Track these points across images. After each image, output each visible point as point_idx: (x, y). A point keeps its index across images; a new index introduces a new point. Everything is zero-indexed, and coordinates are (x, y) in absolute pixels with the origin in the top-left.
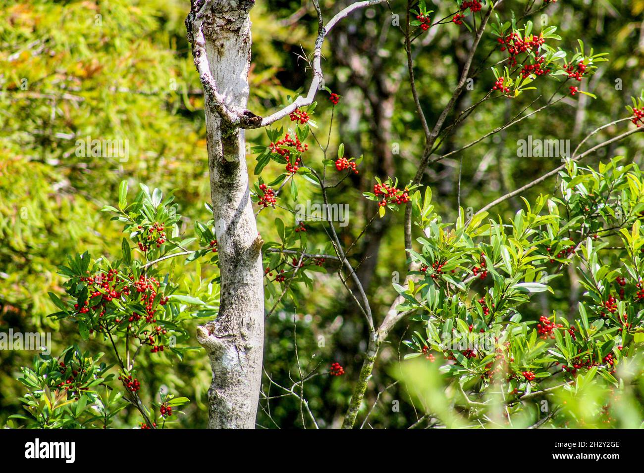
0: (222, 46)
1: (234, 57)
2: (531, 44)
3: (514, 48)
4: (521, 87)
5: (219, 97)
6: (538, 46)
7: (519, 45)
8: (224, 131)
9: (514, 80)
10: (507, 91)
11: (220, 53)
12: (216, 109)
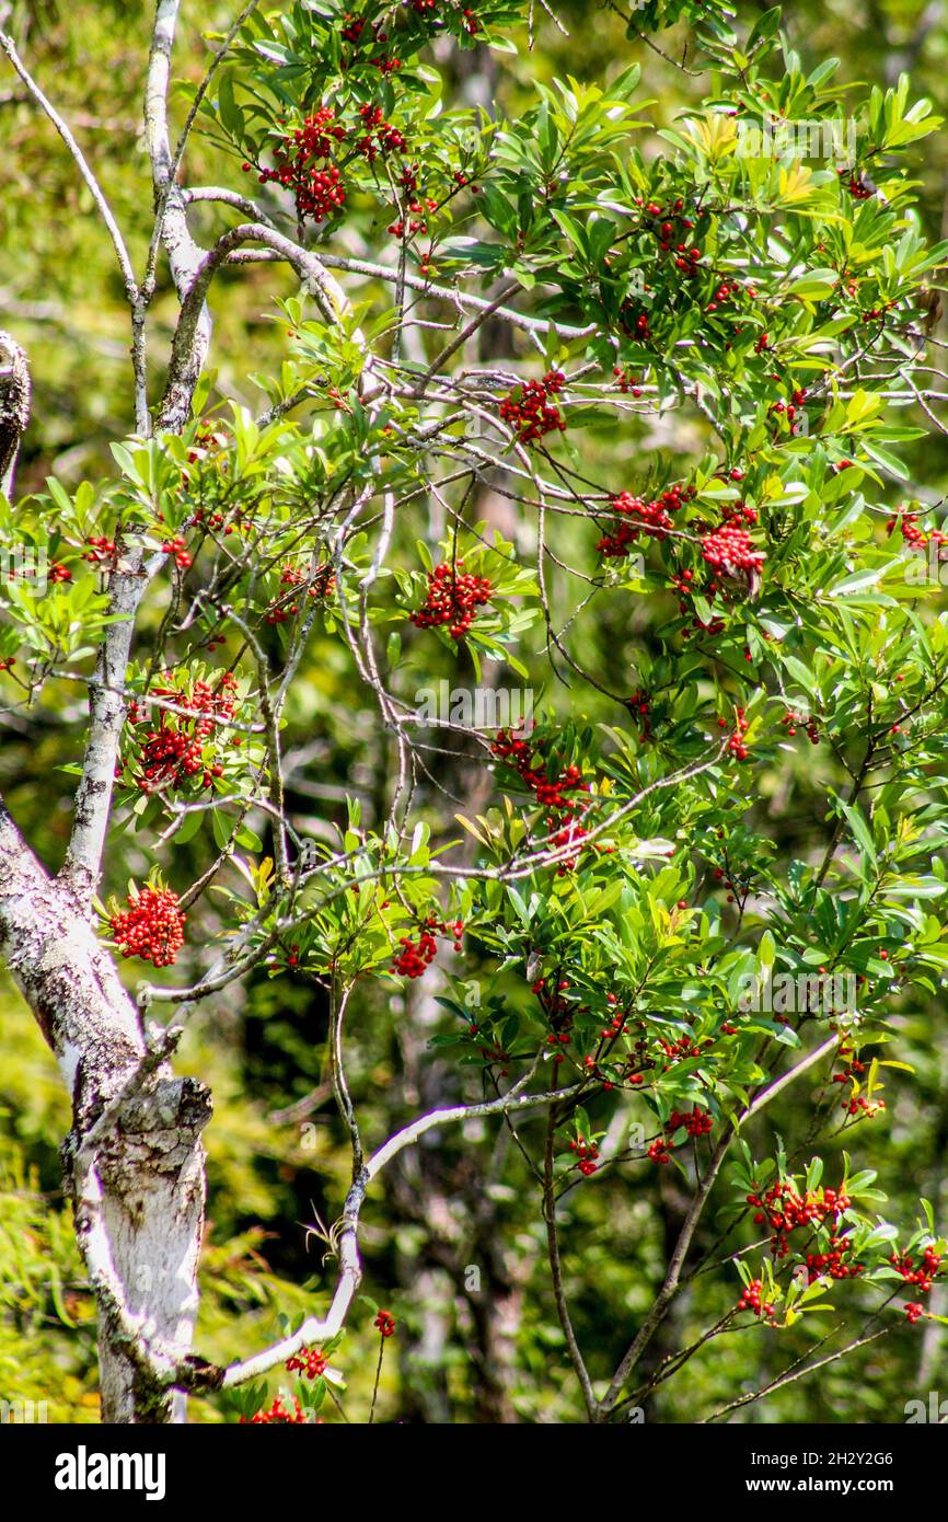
0: (140, 1206)
1: (165, 1231)
2: (821, 1208)
3: (782, 1216)
4: (799, 1303)
5: (132, 1323)
6: (835, 1214)
7: (793, 1210)
8: (140, 1398)
9: (785, 1290)
10: (769, 1313)
11: (135, 1223)
12: (124, 1350)
